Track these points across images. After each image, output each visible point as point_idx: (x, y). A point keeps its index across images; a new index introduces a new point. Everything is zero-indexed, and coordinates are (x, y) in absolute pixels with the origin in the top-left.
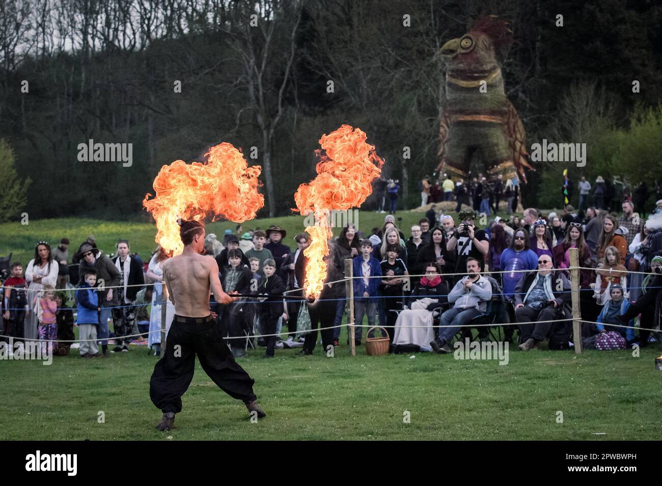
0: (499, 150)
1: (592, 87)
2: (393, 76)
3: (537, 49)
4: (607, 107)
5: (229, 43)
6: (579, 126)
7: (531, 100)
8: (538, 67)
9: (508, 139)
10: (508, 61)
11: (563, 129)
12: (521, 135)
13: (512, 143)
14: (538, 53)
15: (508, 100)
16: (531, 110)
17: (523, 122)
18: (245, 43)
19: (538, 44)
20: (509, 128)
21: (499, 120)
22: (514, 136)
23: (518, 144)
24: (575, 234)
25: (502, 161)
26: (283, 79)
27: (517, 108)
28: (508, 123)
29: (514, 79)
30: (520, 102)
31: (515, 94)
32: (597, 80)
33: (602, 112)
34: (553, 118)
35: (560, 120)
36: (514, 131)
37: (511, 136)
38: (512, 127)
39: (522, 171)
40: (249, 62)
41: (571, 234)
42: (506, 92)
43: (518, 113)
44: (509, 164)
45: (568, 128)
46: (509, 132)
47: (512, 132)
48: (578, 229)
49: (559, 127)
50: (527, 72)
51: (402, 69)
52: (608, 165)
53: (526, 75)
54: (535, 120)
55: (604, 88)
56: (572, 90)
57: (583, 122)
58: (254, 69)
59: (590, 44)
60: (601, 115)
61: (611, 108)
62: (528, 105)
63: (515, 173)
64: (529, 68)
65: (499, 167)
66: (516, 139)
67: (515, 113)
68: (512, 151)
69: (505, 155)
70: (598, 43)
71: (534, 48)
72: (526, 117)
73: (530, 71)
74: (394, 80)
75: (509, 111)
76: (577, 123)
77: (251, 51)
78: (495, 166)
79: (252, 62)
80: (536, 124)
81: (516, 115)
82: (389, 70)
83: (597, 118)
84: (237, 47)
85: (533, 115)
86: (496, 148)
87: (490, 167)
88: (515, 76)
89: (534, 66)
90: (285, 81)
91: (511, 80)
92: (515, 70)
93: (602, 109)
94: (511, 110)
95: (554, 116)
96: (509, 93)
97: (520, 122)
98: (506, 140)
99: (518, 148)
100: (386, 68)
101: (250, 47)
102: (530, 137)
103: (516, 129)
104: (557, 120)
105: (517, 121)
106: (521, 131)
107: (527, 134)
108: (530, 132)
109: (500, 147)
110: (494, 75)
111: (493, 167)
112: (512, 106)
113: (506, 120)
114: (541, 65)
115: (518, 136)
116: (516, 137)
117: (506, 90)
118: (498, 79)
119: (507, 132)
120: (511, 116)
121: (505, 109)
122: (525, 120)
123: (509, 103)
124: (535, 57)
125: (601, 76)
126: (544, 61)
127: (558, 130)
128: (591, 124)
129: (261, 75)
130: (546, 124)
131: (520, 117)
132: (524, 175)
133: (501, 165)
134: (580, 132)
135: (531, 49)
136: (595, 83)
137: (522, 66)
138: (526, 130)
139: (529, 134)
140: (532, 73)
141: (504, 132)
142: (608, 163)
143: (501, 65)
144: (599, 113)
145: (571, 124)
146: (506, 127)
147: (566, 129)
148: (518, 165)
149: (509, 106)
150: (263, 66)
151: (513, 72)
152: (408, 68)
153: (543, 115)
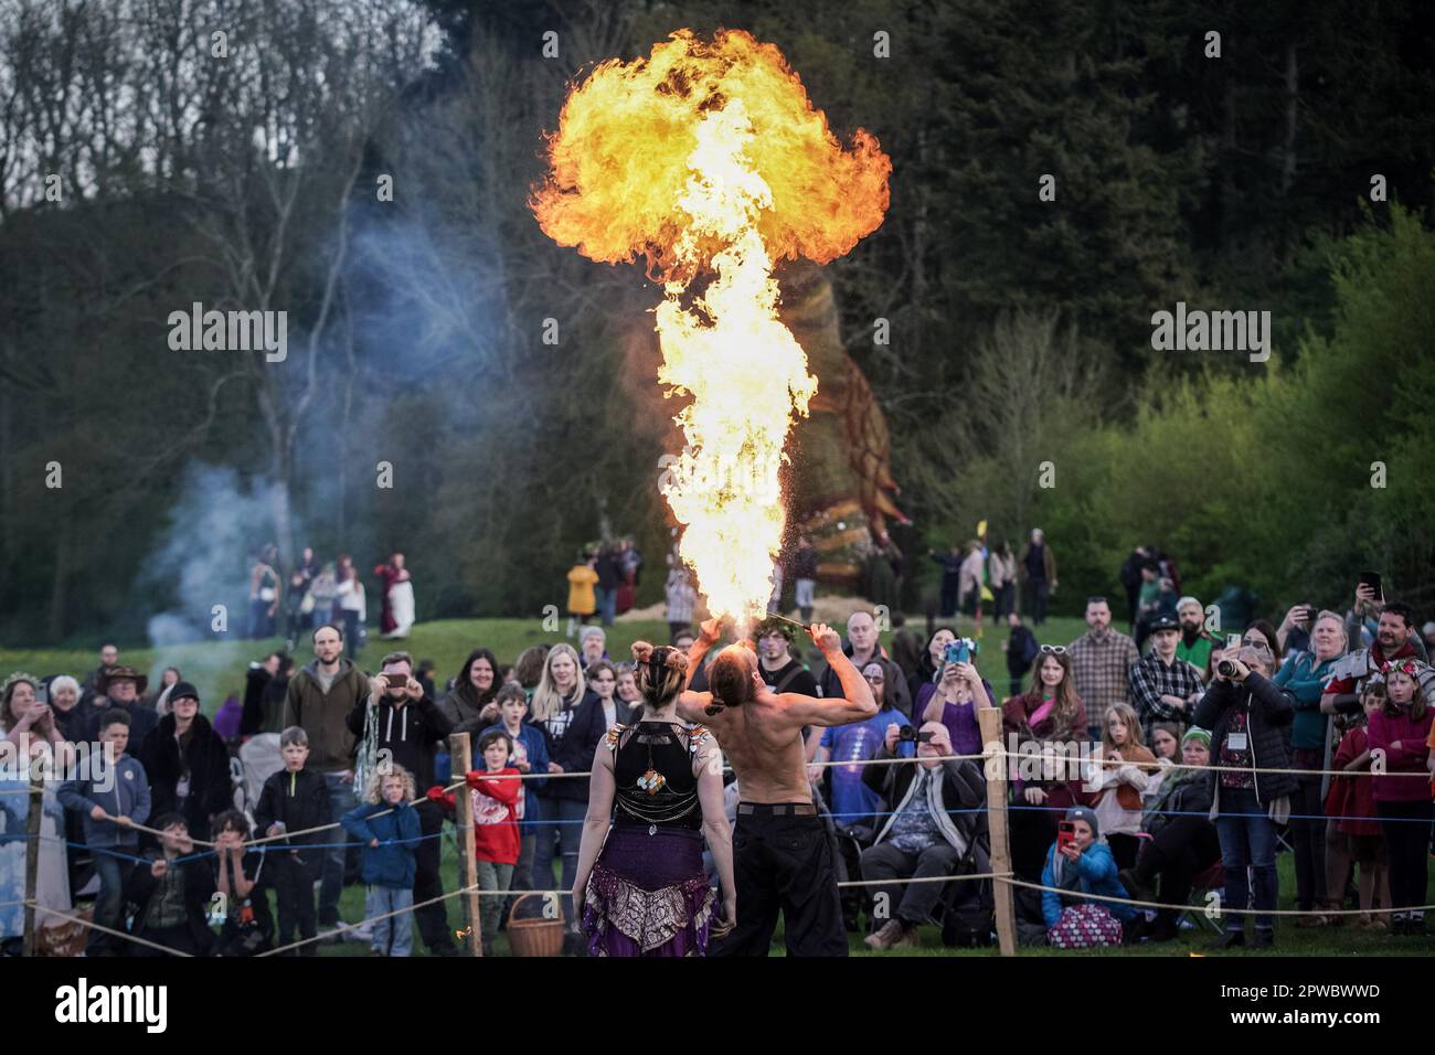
0: (826, 476)
1: (1047, 328)
2: (579, 301)
3: (917, 238)
4: (1081, 372)
5: (193, 220)
6: (1015, 421)
7: (904, 359)
8: (920, 281)
9: (849, 448)
10: (850, 266)
11: (978, 427)
12: (878, 439)
13: (857, 459)
14: (919, 247)
15: (849, 359)
16: (904, 380)
17: (883, 409)
18: (230, 220)
19: (920, 227)
20: (850, 424)
21: (826, 405)
22: (861, 443)
23: (871, 463)
24: (1052, 672)
25: (835, 501)
26: (319, 308)
27: (870, 375)
28: (847, 413)
29: (864, 308)
30: (878, 363)
31: (865, 344)
32: (1058, 312)
33: (1069, 385)
34: (954, 400)
35: (971, 405)
36: (863, 430)
37: (855, 444)
38: (857, 421)
39: (880, 524)
40: (238, 266)
41: (1044, 672)
42: (843, 341)
43: (872, 389)
44: (851, 508)
45: (988, 423)
46: (851, 433)
47: (857, 432)
48: (1059, 662)
49: (968, 421)
50: (893, 292)
51: (601, 286)
52: (1082, 511)
53: (891, 300)
54: (911, 406)
55: (1074, 329)
56: (1000, 333)
57: (1024, 410)
58: (250, 283)
59: (1044, 226)
60: (1068, 391)
61: (1091, 375)
62: (895, 371)
63: (865, 530)
64: (900, 284)
65: (826, 515)
66: (868, 450)
67: (865, 386)
68: (857, 477)
69: (840, 487)
70: (1063, 225)
71: (911, 237)
72: (891, 398)
73: (901, 290)
74: (581, 310)
75: (850, 383)
76: (1012, 413)
77: (245, 240)
78: (818, 514)
79: (247, 264)
80: (914, 414)
81: (867, 395)
82: (569, 287)
83: (1059, 400)
84: (211, 230)
85: (907, 392)
86: (819, 471)
87: (805, 516)
88: (866, 302)
89: (910, 278)
90: (324, 312)
91: (856, 311)
92: (866, 288)
93: (1069, 379)
94: (855, 380)
95: (957, 394)
96: (850, 341)
97: (875, 411)
98: (843, 452)
99: (871, 471)
100: (562, 282)
101: (243, 231)
102: (901, 445)
103: (868, 426)
104: (963, 407)
105: (869, 409)
106: (878, 431)
107: (892, 440)
108: (900, 434)
109: (830, 469)
110: (816, 300)
111: (812, 515)
112: (857, 373)
113: (843, 405)
114: (927, 277)
115: (872, 443)
116: (867, 444)
117: (845, 335)
118: (824, 308)
119: (845, 432)
120: (855, 396)
121: (842, 379)
122: (888, 404)
123: (851, 364)
124: (914, 257)
125: (1068, 303)
126: (933, 265)
127: (966, 428)
128: (1042, 416)
129: (267, 296)
130: (938, 414)
131: (879, 399)
132: (884, 535)
133: (832, 509)
134: (1017, 433)
135: (903, 238)
136: (1055, 319)
137: (883, 279)
138: (890, 428)
139: (898, 439)
140: (906, 296)
141: (838, 434)
142: (1085, 506)
143: (833, 275)
144: (1063, 388)
145: (998, 415)
146: (843, 421)
147: (985, 427)
148: (871, 510)
149: (851, 371)
150: (273, 276)
151: (861, 291)
152: (614, 283)
153: (931, 394)
